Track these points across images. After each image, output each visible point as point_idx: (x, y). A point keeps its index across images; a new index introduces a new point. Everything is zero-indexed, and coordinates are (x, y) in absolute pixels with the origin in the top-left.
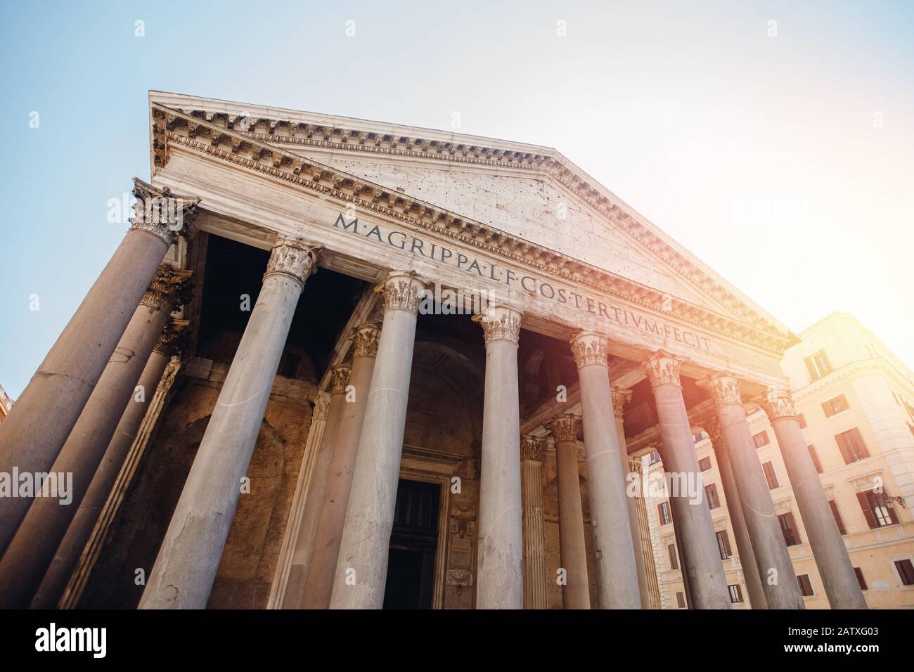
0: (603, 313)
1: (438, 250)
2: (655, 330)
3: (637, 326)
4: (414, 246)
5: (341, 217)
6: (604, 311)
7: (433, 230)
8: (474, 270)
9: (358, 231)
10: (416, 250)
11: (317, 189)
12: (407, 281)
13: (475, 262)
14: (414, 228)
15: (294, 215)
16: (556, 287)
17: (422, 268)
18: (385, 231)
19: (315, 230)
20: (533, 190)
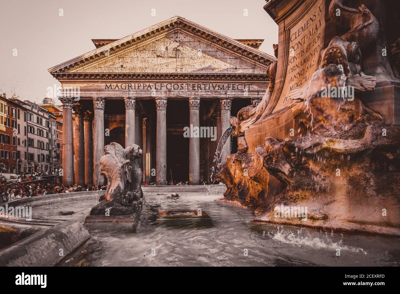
0: (199, 88)
1: (137, 85)
2: (223, 88)
3: (214, 89)
4: (129, 87)
5: (106, 85)
6: (200, 87)
7: (133, 79)
8: (149, 88)
9: (112, 88)
10: (130, 88)
11: (97, 79)
12: (128, 100)
13: (149, 85)
14: (127, 80)
15: (94, 90)
16: (179, 84)
17: (132, 94)
18: (119, 85)
19: (101, 93)
20: (173, 39)
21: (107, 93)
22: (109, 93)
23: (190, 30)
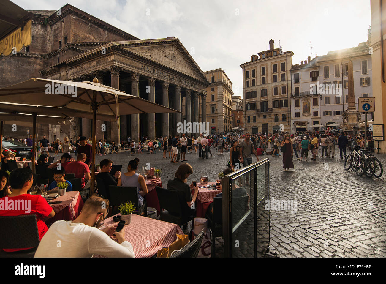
1: (157, 71)
3: (186, 83)
4: (153, 71)
5: (142, 66)
6: (181, 81)
7: (156, 67)
8: (162, 75)
9: (145, 69)
13: (163, 73)
14: (153, 67)
15: (135, 67)
16: (174, 77)
17: (155, 76)
18: (149, 68)
19: (139, 70)
20: (171, 49)
21: (143, 72)
22: (144, 72)
23: (179, 48)
